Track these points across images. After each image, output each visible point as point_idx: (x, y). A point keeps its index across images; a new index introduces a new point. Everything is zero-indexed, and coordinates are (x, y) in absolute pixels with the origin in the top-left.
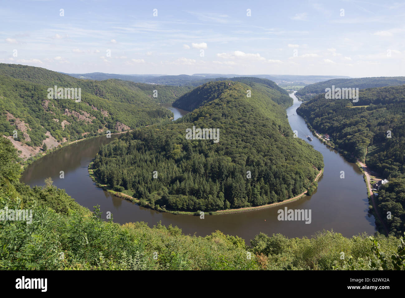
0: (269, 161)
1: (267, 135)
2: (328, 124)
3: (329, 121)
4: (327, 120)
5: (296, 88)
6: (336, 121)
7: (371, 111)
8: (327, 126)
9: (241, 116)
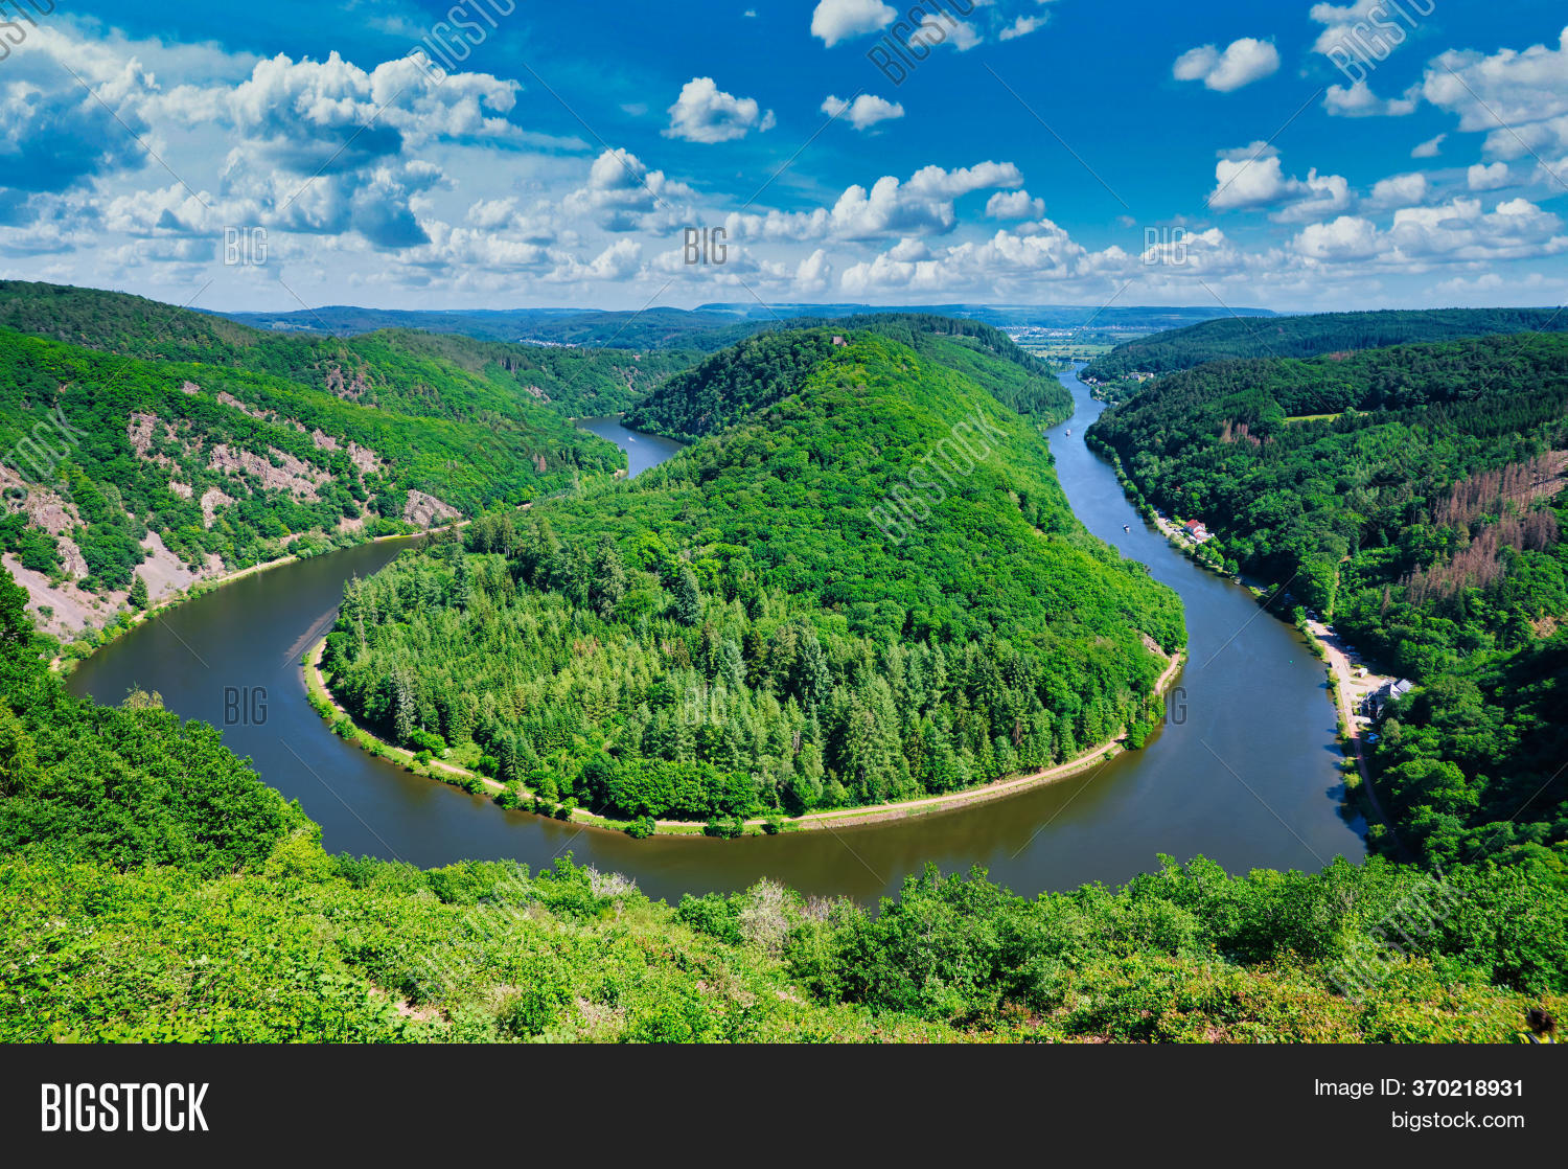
0: (986, 625)
1: (980, 530)
2: (1200, 484)
3: (1202, 472)
4: (1195, 470)
5: (1082, 352)
6: (1227, 472)
7: (1350, 436)
8: (1193, 490)
9: (879, 460)
